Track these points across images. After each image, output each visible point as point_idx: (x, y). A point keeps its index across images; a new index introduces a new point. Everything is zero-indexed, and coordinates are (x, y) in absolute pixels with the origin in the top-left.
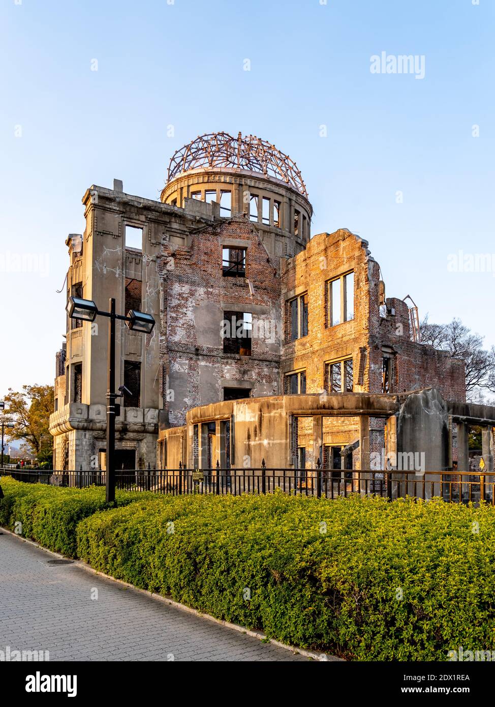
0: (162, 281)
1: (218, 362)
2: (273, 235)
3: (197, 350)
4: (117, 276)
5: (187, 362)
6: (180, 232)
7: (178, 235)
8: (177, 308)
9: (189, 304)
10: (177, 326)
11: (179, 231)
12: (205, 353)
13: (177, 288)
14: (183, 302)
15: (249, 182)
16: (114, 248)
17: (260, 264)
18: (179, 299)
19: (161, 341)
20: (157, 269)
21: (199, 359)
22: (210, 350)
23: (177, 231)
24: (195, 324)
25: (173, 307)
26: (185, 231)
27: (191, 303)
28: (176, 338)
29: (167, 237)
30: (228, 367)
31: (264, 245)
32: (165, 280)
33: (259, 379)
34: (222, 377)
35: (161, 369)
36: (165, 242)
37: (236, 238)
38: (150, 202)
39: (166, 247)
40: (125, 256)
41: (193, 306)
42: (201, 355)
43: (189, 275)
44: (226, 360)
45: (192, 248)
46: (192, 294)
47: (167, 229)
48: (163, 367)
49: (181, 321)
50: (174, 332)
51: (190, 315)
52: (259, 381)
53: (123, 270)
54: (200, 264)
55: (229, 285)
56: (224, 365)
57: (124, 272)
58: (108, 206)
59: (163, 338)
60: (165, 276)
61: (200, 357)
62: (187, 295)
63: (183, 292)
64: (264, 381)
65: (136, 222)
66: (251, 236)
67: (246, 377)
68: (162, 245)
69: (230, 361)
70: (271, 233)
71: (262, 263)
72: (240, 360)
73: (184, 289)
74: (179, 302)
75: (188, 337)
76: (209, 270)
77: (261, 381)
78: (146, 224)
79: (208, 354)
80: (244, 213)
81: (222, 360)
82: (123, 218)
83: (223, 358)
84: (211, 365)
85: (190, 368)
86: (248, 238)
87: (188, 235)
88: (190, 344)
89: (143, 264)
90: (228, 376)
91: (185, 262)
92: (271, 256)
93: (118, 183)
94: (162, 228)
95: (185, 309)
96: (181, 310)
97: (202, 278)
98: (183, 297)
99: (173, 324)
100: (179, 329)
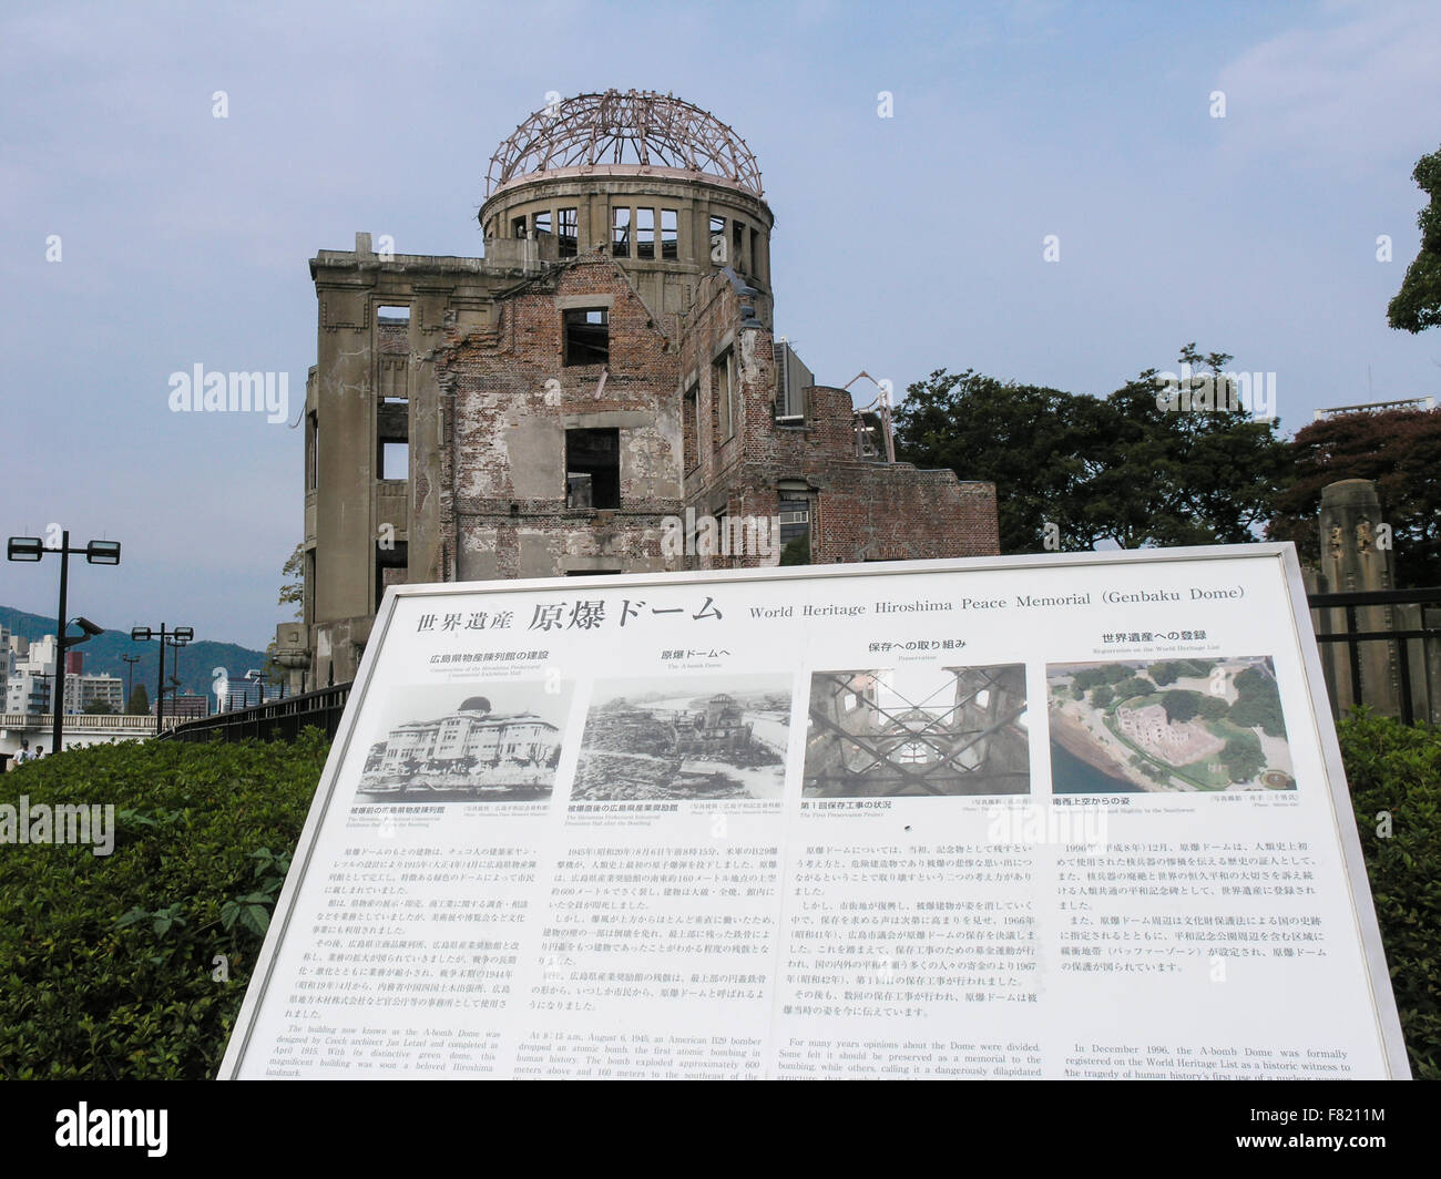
0: (443, 393)
1: (556, 526)
2: (659, 276)
3: (515, 508)
4: (362, 396)
5: (495, 531)
6: (478, 301)
7: (474, 307)
8: (474, 437)
9: (497, 425)
10: (474, 469)
11: (475, 301)
12: (529, 512)
13: (473, 402)
14: (485, 424)
15: (608, 188)
16: (358, 349)
17: (633, 333)
18: (478, 421)
19: (443, 500)
20: (434, 374)
21: (518, 524)
22: (540, 505)
23: (470, 300)
24: (508, 462)
25: (467, 437)
26: (485, 299)
27: (502, 423)
28: (473, 491)
29: (452, 314)
30: (575, 533)
31: (641, 298)
32: (450, 390)
33: (634, 551)
34: (565, 553)
35: (441, 550)
36: (449, 323)
37: (587, 293)
38: (420, 261)
39: (450, 332)
40: (375, 359)
41: (504, 430)
42: (522, 516)
43: (497, 374)
44: (570, 522)
45: (501, 324)
46: (501, 407)
47: (452, 300)
48: (444, 547)
49: (483, 460)
50: (468, 480)
51: (500, 447)
52: (635, 554)
53: (372, 384)
54: (519, 350)
55: (573, 381)
56: (566, 531)
57: (375, 388)
58: (344, 281)
59: (447, 493)
60: (450, 383)
61: (520, 521)
62: (493, 411)
63: (484, 406)
64: (646, 554)
65: (395, 298)
66: (614, 284)
67: (608, 549)
68: (444, 329)
69: (577, 522)
70: (654, 272)
71: (638, 331)
72: (596, 517)
73: (486, 400)
74: (478, 426)
75: (498, 485)
76: (537, 359)
77: (639, 554)
78: (413, 298)
79: (537, 513)
80: (599, 245)
81: (564, 522)
82: (371, 297)
83: (566, 517)
84: (541, 533)
85: (501, 541)
86: (609, 290)
87: (491, 304)
88: (501, 498)
89: (410, 368)
90: (574, 550)
91: (489, 353)
92: (657, 316)
93: (364, 239)
94: (442, 301)
95: (489, 437)
96: (482, 440)
97: (523, 376)
98: (485, 416)
99: (466, 466)
100: (477, 473)
